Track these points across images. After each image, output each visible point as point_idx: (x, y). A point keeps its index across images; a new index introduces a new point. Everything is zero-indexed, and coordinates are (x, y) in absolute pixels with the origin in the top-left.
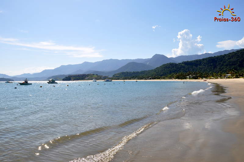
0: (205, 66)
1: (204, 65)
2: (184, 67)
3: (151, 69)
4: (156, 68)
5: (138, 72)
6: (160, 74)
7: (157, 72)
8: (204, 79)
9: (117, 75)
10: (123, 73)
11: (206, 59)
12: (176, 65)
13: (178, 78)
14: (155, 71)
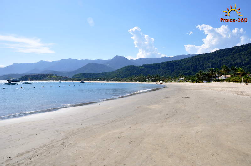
0: (163, 69)
1: (162, 69)
2: (144, 70)
3: (112, 71)
4: (117, 70)
5: (99, 74)
6: (121, 76)
7: (118, 74)
8: (161, 82)
9: (77, 76)
10: (83, 74)
11: (164, 63)
12: (136, 67)
13: (138, 80)
14: (116, 73)
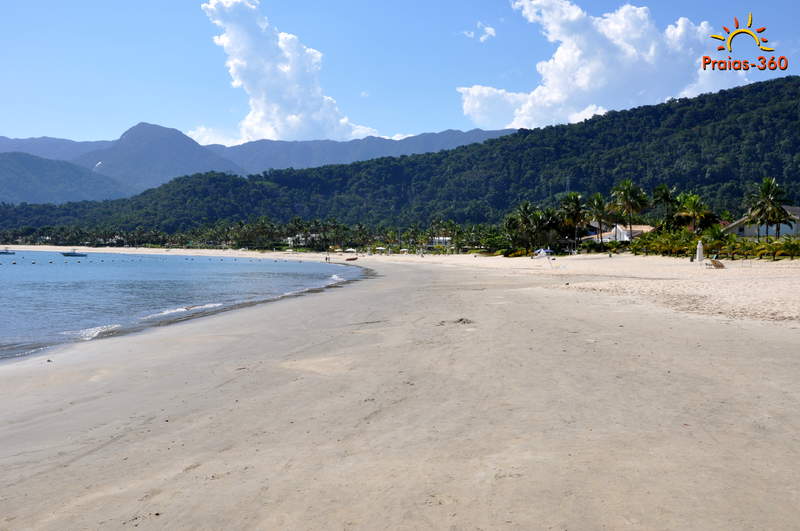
0: (362, 194)
1: (357, 192)
2: (272, 195)
3: (115, 198)
4: (144, 194)
5: (52, 208)
6: (164, 222)
7: (148, 214)
8: (352, 253)
11: (367, 166)
12: (237, 183)
13: (247, 243)
14: (140, 208)
